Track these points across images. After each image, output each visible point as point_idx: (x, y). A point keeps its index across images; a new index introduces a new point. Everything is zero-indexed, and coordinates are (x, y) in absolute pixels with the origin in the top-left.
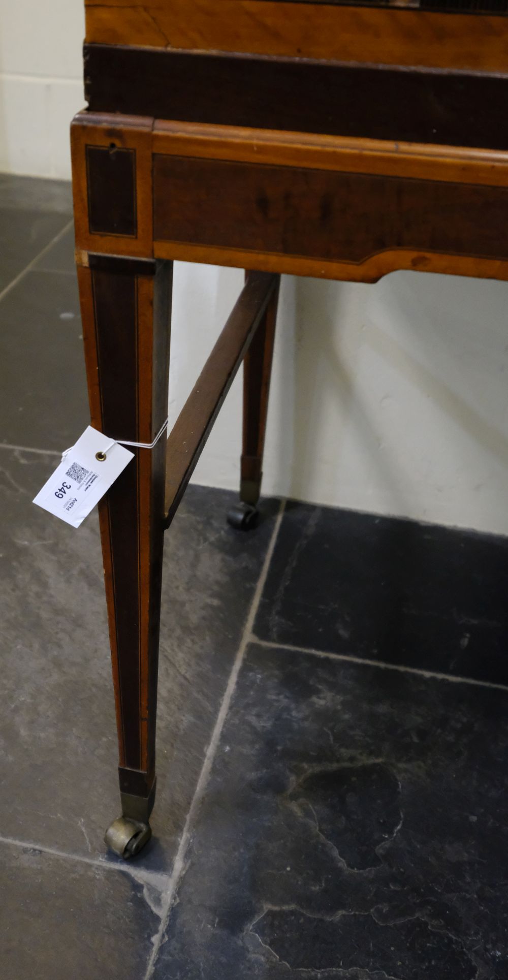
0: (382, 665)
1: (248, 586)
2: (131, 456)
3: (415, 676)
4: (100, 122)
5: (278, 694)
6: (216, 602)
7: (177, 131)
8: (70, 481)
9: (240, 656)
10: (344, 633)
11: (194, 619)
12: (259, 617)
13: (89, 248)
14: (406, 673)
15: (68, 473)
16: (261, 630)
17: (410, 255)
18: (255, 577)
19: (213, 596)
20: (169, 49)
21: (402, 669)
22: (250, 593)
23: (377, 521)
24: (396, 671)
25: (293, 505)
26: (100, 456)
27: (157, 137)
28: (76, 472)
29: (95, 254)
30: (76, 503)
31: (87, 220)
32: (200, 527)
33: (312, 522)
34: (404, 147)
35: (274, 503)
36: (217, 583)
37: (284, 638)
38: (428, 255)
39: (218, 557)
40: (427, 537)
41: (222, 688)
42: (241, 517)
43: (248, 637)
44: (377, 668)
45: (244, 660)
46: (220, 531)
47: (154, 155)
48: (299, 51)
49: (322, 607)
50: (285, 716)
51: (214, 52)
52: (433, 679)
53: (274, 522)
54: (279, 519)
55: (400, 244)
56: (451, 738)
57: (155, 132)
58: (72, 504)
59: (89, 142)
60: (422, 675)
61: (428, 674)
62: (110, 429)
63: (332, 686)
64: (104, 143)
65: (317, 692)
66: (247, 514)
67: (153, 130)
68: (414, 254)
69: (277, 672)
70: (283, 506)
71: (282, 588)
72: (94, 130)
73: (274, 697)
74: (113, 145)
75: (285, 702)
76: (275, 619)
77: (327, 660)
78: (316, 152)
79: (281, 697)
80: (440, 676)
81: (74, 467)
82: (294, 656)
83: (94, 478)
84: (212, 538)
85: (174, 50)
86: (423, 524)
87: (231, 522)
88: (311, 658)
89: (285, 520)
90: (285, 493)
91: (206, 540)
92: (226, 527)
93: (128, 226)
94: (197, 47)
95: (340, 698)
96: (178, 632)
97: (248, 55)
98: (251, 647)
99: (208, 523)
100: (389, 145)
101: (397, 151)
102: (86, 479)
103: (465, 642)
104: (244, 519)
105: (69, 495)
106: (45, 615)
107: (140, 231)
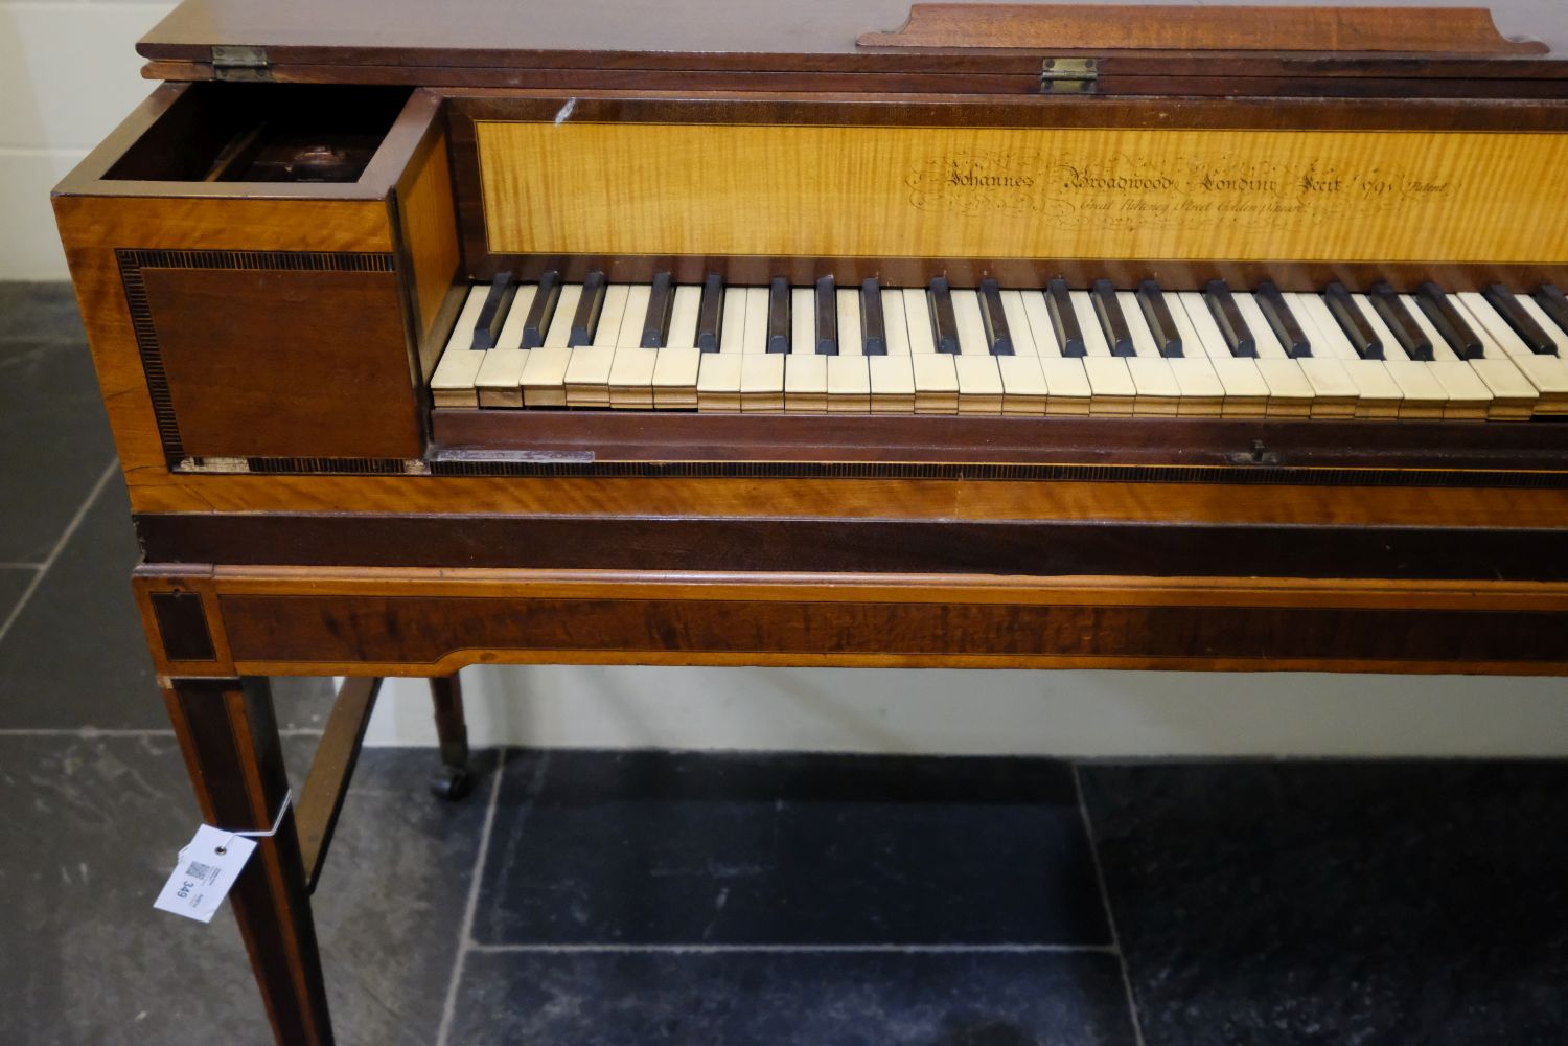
0: (627, 948)
1: (463, 875)
2: (253, 845)
3: (664, 955)
4: (161, 572)
5: (506, 1010)
6: (423, 905)
7: (238, 575)
8: (191, 879)
9: (458, 969)
10: (581, 916)
11: (398, 932)
12: (480, 915)
13: (171, 673)
14: (654, 953)
15: (188, 873)
16: (482, 933)
17: (478, 653)
18: (470, 863)
19: (420, 898)
20: (216, 512)
21: (650, 948)
22: (466, 884)
23: (618, 759)
24: (644, 953)
25: (515, 754)
26: (220, 850)
27: (219, 582)
28: (196, 870)
29: (177, 677)
30: (202, 899)
31: (164, 651)
32: (399, 806)
33: (539, 773)
34: (448, 573)
35: (490, 756)
36: (426, 879)
37: (511, 936)
38: (493, 652)
39: (424, 843)
40: (680, 769)
41: (437, 1017)
42: (446, 785)
43: (466, 943)
44: (621, 954)
45: (464, 975)
46: (424, 807)
47: (219, 596)
48: (336, 508)
49: (553, 887)
50: (515, 1037)
51: (258, 513)
52: (685, 955)
53: (491, 784)
54: (498, 776)
55: (465, 645)
56: (705, 1023)
57: (217, 578)
58: (198, 900)
59: (152, 590)
60: (672, 953)
61: (678, 949)
62: (226, 822)
63: (569, 988)
64: (169, 590)
65: (549, 998)
66: (455, 780)
67: (214, 575)
68: (481, 652)
69: (503, 983)
70: (502, 758)
71: (504, 871)
72: (155, 580)
73: (500, 1015)
74: (176, 590)
75: (514, 1018)
76: (498, 914)
77: (562, 955)
78: (371, 584)
79: (510, 1013)
80: (693, 948)
81: (193, 865)
82: (522, 958)
83: (217, 872)
84: (415, 817)
85: (221, 513)
86: (673, 753)
87: (436, 792)
88: (543, 956)
89: (506, 777)
90: (503, 740)
91: (407, 822)
92: (431, 800)
93: (206, 652)
94: (242, 510)
95: (578, 1000)
96: (380, 954)
97: (291, 513)
98: (472, 957)
99: (408, 799)
100: (434, 572)
101: (442, 578)
102: (208, 875)
103: (722, 900)
104: (451, 789)
105: (193, 893)
106: (206, 965)
107: (218, 655)
